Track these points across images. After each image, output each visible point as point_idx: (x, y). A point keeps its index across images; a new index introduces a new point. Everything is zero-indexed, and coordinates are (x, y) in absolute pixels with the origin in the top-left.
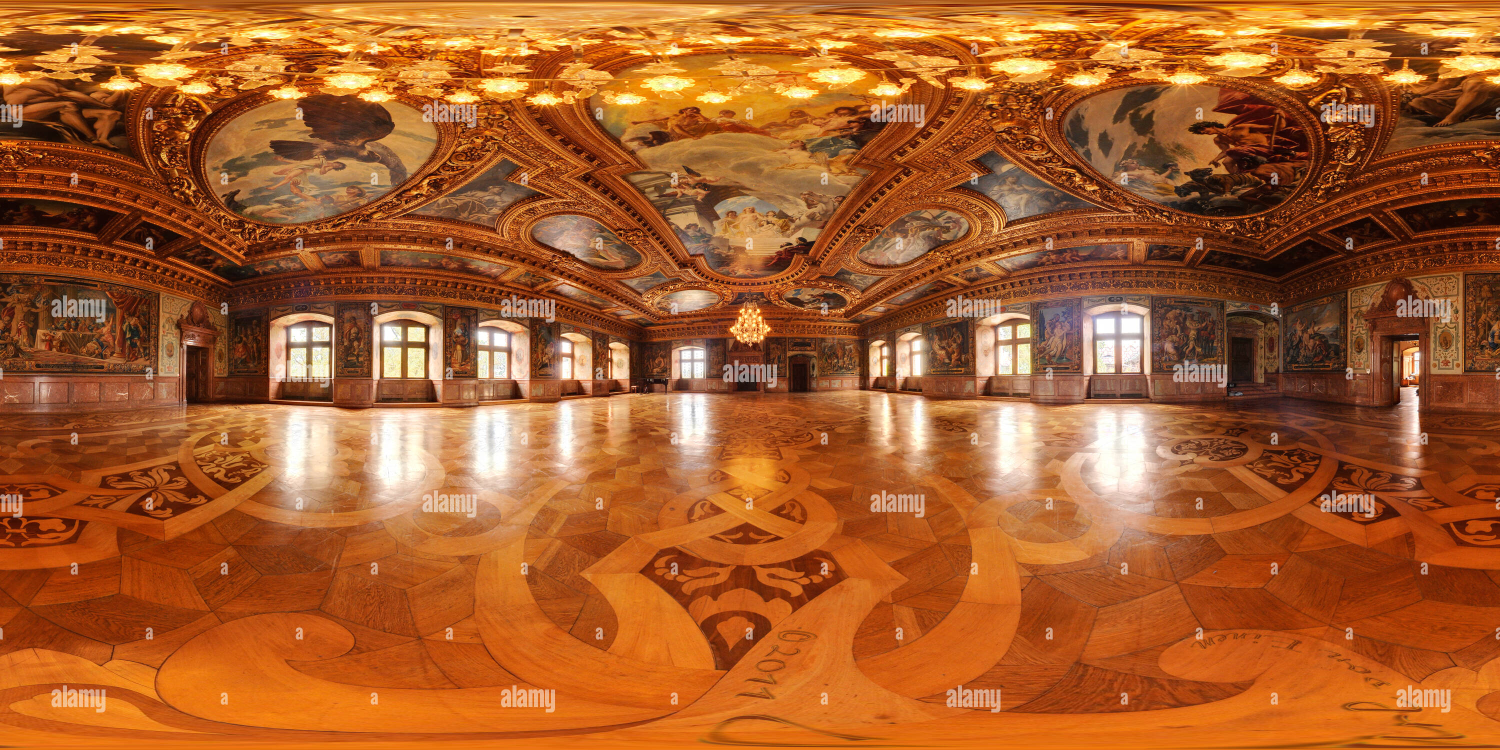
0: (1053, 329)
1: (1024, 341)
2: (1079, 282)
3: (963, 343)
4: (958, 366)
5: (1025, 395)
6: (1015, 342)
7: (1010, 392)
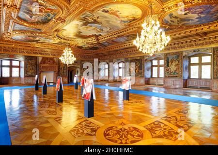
0: (172, 63)
1: (162, 66)
2: (182, 45)
3: (140, 66)
4: (138, 74)
5: (162, 85)
6: (158, 66)
7: (157, 84)
